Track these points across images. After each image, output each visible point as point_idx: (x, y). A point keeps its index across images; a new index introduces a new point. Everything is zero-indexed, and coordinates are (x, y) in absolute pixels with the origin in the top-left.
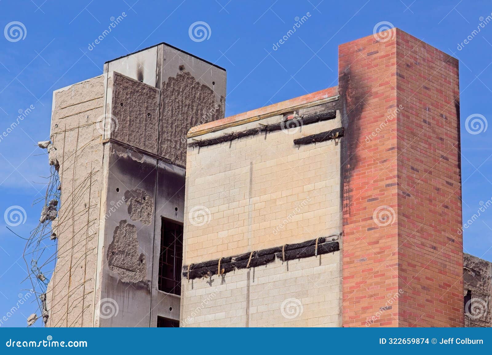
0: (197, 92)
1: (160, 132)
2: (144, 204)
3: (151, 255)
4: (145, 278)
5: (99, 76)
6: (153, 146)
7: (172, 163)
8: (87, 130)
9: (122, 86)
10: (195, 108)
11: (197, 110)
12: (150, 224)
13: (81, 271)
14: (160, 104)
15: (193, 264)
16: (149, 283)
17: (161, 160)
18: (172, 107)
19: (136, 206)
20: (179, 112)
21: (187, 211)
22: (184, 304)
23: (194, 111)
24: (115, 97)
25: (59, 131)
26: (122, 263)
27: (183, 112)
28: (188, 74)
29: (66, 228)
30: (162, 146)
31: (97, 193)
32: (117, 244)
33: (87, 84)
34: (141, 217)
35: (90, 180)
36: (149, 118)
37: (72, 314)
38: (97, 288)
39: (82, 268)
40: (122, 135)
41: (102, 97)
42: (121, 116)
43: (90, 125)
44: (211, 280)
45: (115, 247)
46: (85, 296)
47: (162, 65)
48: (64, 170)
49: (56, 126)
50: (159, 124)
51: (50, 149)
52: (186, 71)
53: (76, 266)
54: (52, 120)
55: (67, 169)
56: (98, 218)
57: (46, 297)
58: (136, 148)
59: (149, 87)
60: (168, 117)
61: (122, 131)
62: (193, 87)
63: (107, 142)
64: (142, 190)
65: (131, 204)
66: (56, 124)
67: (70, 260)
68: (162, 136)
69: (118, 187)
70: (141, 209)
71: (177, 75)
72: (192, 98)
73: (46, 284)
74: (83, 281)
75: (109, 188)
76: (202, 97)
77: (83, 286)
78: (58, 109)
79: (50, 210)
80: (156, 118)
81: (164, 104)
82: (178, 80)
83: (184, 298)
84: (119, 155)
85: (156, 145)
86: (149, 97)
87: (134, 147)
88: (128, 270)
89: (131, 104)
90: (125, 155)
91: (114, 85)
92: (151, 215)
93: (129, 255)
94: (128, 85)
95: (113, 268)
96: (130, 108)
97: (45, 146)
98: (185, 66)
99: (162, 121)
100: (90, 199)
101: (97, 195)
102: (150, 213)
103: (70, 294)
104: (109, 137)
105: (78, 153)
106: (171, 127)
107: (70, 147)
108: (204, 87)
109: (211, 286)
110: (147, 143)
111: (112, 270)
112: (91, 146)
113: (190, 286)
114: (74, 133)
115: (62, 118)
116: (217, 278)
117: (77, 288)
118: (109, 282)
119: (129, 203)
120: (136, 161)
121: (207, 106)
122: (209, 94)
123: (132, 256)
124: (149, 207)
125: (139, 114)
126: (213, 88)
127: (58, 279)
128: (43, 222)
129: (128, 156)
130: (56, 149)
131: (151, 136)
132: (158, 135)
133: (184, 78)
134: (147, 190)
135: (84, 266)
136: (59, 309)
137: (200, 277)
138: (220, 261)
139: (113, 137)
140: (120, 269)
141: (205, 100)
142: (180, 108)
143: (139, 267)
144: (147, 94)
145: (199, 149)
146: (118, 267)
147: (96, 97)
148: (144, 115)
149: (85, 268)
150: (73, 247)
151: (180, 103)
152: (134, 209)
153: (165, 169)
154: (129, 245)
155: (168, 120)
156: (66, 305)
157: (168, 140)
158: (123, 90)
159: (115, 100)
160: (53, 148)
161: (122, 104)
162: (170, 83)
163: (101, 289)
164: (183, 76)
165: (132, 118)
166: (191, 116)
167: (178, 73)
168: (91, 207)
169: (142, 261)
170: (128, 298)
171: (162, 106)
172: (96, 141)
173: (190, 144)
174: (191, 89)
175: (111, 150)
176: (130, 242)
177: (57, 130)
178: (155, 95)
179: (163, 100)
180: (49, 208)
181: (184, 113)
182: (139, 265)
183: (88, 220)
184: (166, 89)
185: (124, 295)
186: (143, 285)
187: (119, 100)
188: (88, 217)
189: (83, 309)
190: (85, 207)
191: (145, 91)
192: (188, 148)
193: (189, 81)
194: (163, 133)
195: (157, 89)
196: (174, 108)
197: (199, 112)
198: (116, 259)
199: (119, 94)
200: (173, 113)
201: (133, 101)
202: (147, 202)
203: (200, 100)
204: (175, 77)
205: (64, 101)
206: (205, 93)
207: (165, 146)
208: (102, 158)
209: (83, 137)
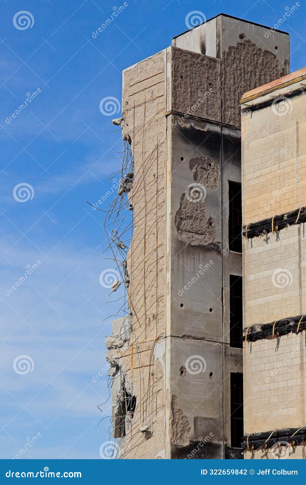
0: (260, 59)
1: (223, 100)
2: (210, 170)
3: (220, 218)
4: (215, 240)
5: (160, 52)
6: (216, 114)
7: (236, 129)
8: (152, 105)
9: (180, 60)
10: (258, 74)
11: (260, 76)
12: (217, 188)
13: (153, 237)
14: (221, 73)
15: (251, 224)
16: (219, 245)
17: (225, 126)
18: (234, 75)
19: (202, 172)
20: (241, 79)
21: (244, 174)
22: (245, 262)
23: (257, 77)
24: (175, 71)
25: (130, 107)
26: (190, 228)
27: (245, 78)
28: (249, 41)
29: (140, 198)
30: (225, 113)
31: (163, 163)
32: (184, 210)
33: (150, 61)
34: (207, 183)
35: (157, 151)
36: (210, 87)
37: (148, 278)
38: (168, 253)
39: (154, 234)
40: (184, 106)
41: (163, 72)
42: (181, 88)
43: (155, 100)
44: (267, 238)
45: (183, 213)
46: (158, 260)
47: (221, 35)
48: (135, 145)
49: (127, 103)
50: (221, 93)
51: (123, 126)
52: (246, 39)
53: (149, 233)
54: (123, 98)
55: (138, 143)
56: (165, 187)
57: (127, 264)
58: (198, 117)
59: (209, 58)
60: (230, 85)
61: (183, 102)
62: (255, 54)
63: (169, 114)
64: (207, 157)
65: (196, 171)
66: (126, 101)
67: (144, 228)
68: (225, 104)
69: (182, 156)
70: (207, 175)
71: (238, 44)
72: (254, 64)
73: (126, 252)
74: (155, 247)
75: (173, 157)
76: (265, 63)
77: (156, 251)
78: (128, 87)
79: (126, 183)
80: (218, 87)
81: (226, 73)
82: (239, 49)
83: (245, 257)
84: (182, 125)
85: (220, 113)
86: (210, 68)
87: (196, 117)
88: (196, 233)
89: (191, 76)
90: (188, 126)
91: (172, 59)
92: (217, 180)
93: (197, 220)
94: (186, 58)
95: (181, 232)
96: (190, 79)
97: (118, 123)
98: (246, 34)
99: (224, 89)
100: (158, 169)
101: (163, 165)
102: (216, 178)
103: (146, 259)
104: (171, 109)
105: (146, 127)
106: (234, 94)
107: (139, 122)
108: (266, 52)
109: (268, 244)
110: (209, 112)
111: (181, 235)
112: (156, 119)
113: (250, 245)
114: (141, 109)
115: (131, 95)
116: (272, 235)
117: (151, 254)
118: (179, 246)
119: (194, 170)
120: (199, 130)
121: (271, 70)
122: (272, 59)
123: (201, 220)
124: (215, 173)
125: (200, 85)
126: (276, 52)
127: (135, 246)
128: (120, 194)
129: (191, 126)
130: (128, 125)
131: (213, 105)
132: (220, 103)
133: (245, 46)
134: (212, 156)
135: (156, 232)
136: (138, 275)
137: (258, 235)
138: (273, 219)
139: (174, 109)
140: (189, 233)
141: (268, 66)
142: (243, 75)
143: (208, 230)
144: (207, 65)
145: (252, 113)
146: (187, 231)
147: (158, 73)
148: (206, 85)
149: (157, 235)
150: (146, 216)
151: (242, 70)
152: (200, 176)
153: (230, 135)
154: (197, 210)
155: (230, 88)
156: (144, 270)
157: (231, 107)
158: (183, 63)
159: (175, 74)
160: (126, 125)
161: (182, 77)
162: (230, 52)
163: (170, 254)
164: (244, 44)
165: (193, 89)
166: (254, 82)
167: (238, 42)
168: (159, 177)
169: (211, 224)
170: (199, 260)
171: (224, 75)
172: (160, 114)
173: (243, 109)
174: (253, 56)
175: (173, 121)
176: (197, 207)
177: (128, 107)
178: (215, 65)
179: (224, 69)
180: (126, 181)
181: (247, 80)
182: (208, 228)
183: (157, 189)
184: (227, 59)
185: (194, 257)
186: (213, 247)
187: (179, 74)
188: (157, 187)
189: (157, 272)
190: (154, 177)
191: (204, 62)
192: (242, 114)
193: (250, 49)
194: (226, 100)
195: (217, 59)
196: (236, 76)
197: (263, 77)
198: (184, 225)
199: (178, 67)
200: (236, 81)
201: (193, 73)
202: (213, 168)
203: (263, 65)
204: (236, 46)
205: (132, 79)
206: (268, 58)
207: (228, 113)
208: (166, 130)
209: (149, 112)
